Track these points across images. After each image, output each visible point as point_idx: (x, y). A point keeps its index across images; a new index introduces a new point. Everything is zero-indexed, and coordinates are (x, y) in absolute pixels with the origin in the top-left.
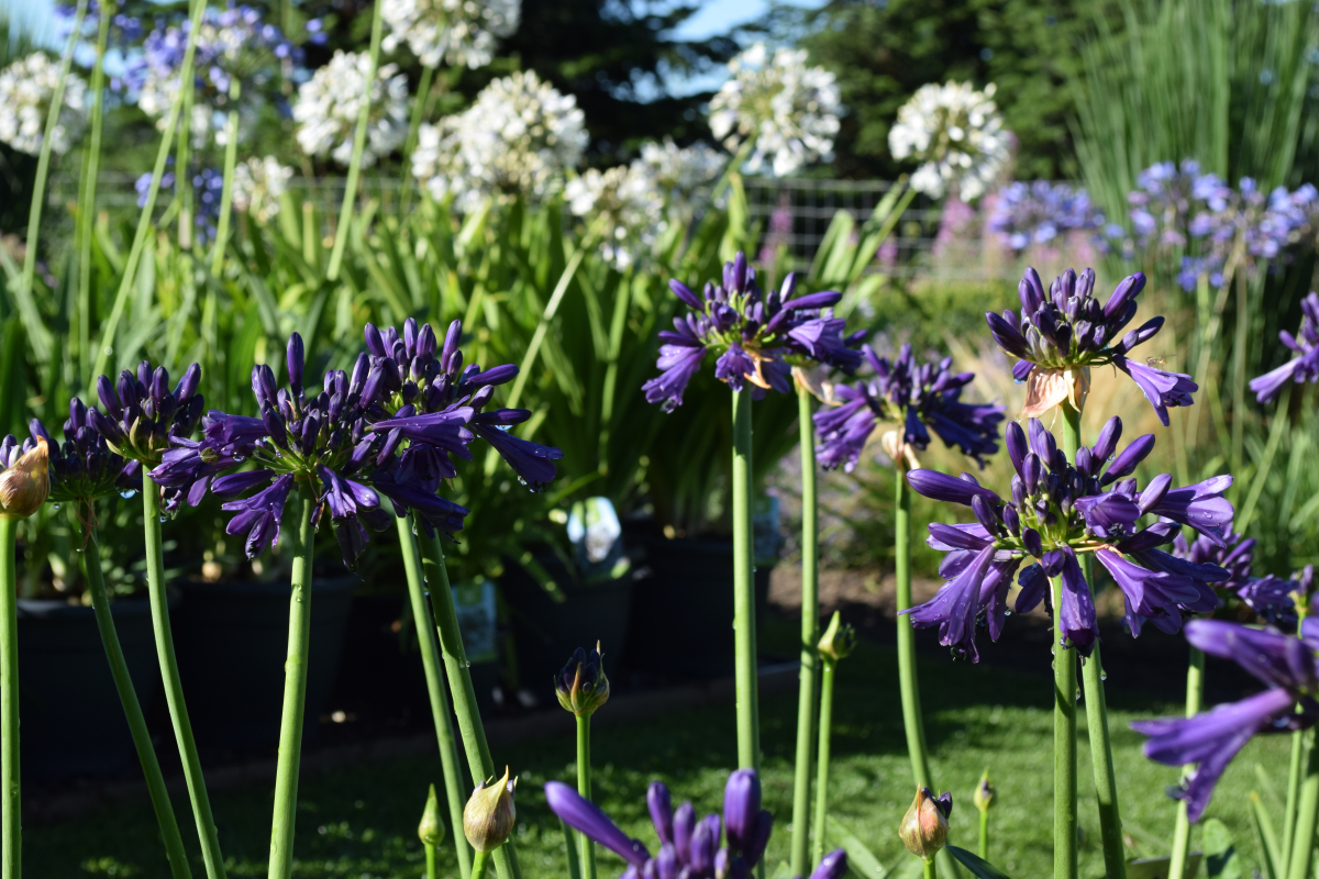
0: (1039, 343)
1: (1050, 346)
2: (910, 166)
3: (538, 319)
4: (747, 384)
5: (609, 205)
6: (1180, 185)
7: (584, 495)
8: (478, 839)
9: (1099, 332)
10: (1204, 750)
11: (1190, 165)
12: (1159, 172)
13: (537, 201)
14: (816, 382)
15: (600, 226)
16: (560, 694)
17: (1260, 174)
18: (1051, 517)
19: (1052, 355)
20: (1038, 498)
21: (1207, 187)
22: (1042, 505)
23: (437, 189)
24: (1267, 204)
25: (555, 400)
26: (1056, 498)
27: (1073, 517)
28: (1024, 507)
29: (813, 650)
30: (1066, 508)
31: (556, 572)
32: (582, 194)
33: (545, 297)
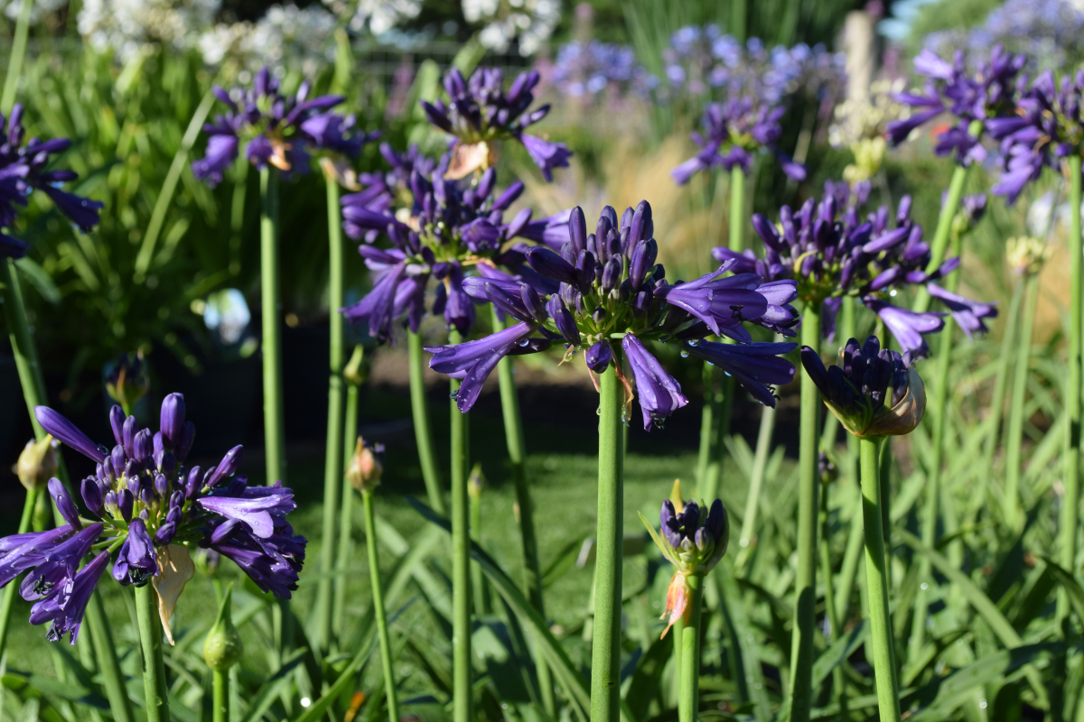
0: (461, 123)
1: (469, 126)
2: (480, 26)
3: (179, 147)
4: (272, 168)
5: (236, 55)
6: (706, 45)
7: (218, 289)
8: (29, 480)
9: (503, 115)
10: (472, 363)
11: (714, 30)
12: (687, 35)
13: (177, 53)
14: (341, 171)
15: (230, 71)
16: (110, 388)
17: (768, 38)
18: (445, 239)
19: (470, 131)
20: (436, 226)
21: (725, 48)
22: (438, 231)
23: (99, 44)
24: (770, 60)
25: (194, 214)
26: (449, 226)
27: (460, 241)
28: (425, 233)
29: (341, 374)
30: (456, 233)
31: (195, 350)
32: (213, 45)
33: (184, 127)
